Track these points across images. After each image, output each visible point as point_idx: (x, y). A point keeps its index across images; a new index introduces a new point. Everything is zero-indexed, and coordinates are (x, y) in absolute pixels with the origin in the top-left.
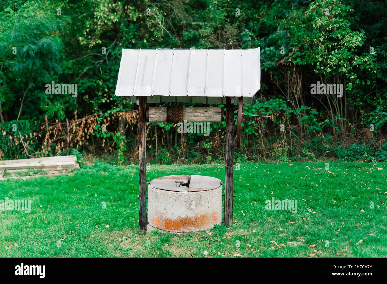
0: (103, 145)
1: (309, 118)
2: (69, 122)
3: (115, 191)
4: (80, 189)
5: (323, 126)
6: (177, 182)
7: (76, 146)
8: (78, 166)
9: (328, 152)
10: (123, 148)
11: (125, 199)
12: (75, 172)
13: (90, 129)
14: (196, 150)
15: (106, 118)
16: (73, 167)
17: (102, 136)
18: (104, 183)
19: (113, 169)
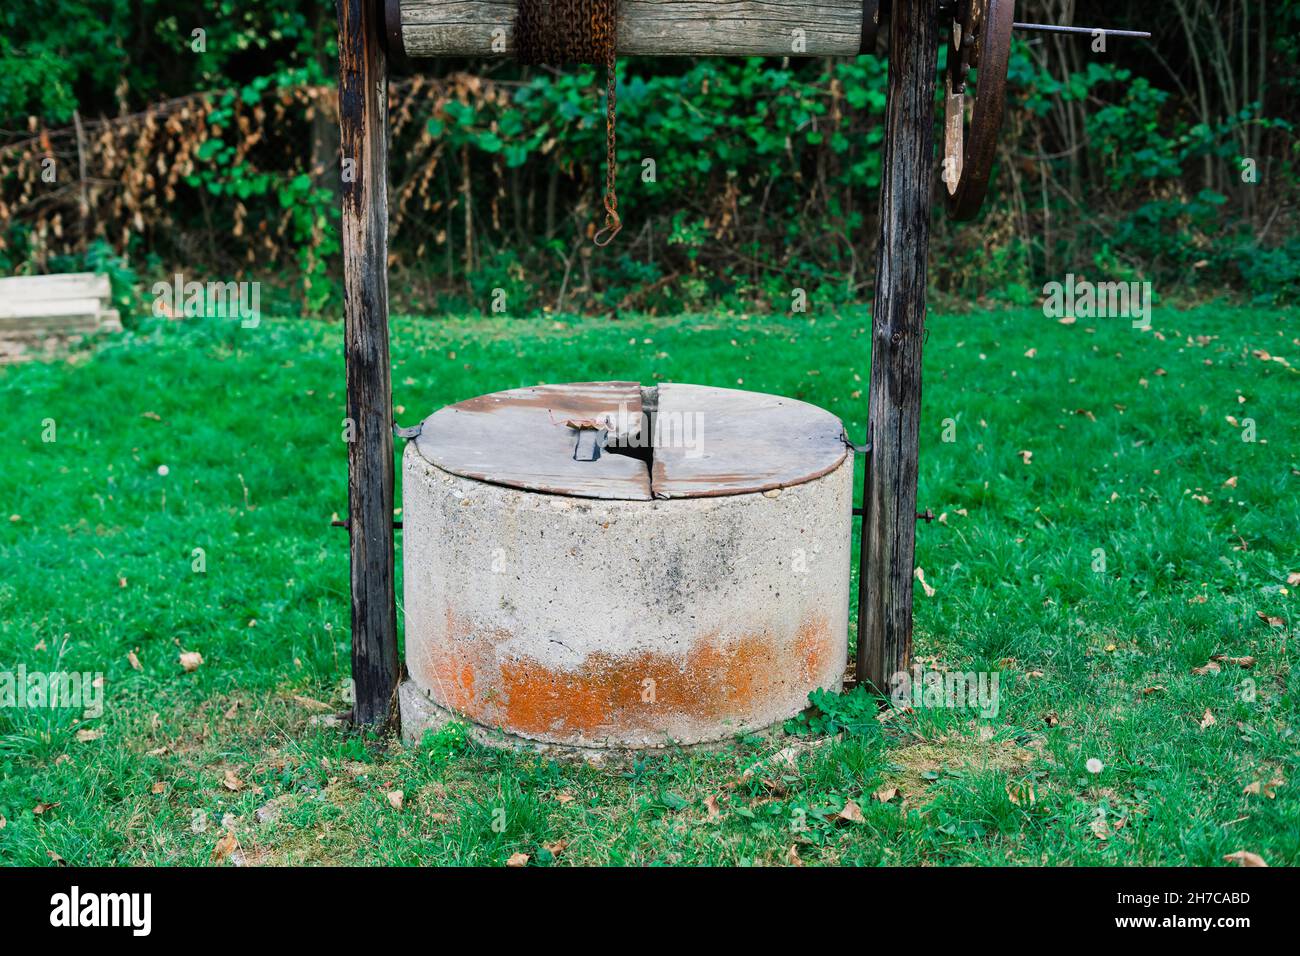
0: (238, 230)
1: (1126, 116)
2: (88, 129)
3: (267, 442)
4: (104, 433)
5: (1184, 153)
6: (577, 430)
7: (121, 233)
8: (113, 322)
9: (1203, 263)
10: (323, 245)
11: (311, 485)
12: (100, 348)
13: (179, 157)
14: (640, 255)
15: (248, 111)
16: (92, 325)
17: (230, 190)
18: (220, 401)
19: (274, 336)
